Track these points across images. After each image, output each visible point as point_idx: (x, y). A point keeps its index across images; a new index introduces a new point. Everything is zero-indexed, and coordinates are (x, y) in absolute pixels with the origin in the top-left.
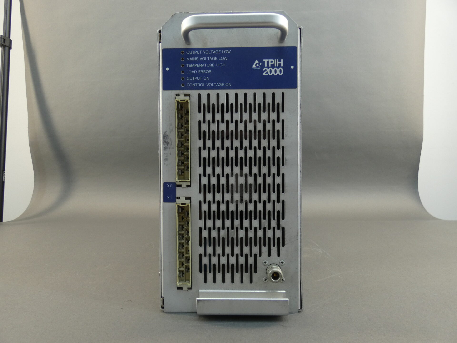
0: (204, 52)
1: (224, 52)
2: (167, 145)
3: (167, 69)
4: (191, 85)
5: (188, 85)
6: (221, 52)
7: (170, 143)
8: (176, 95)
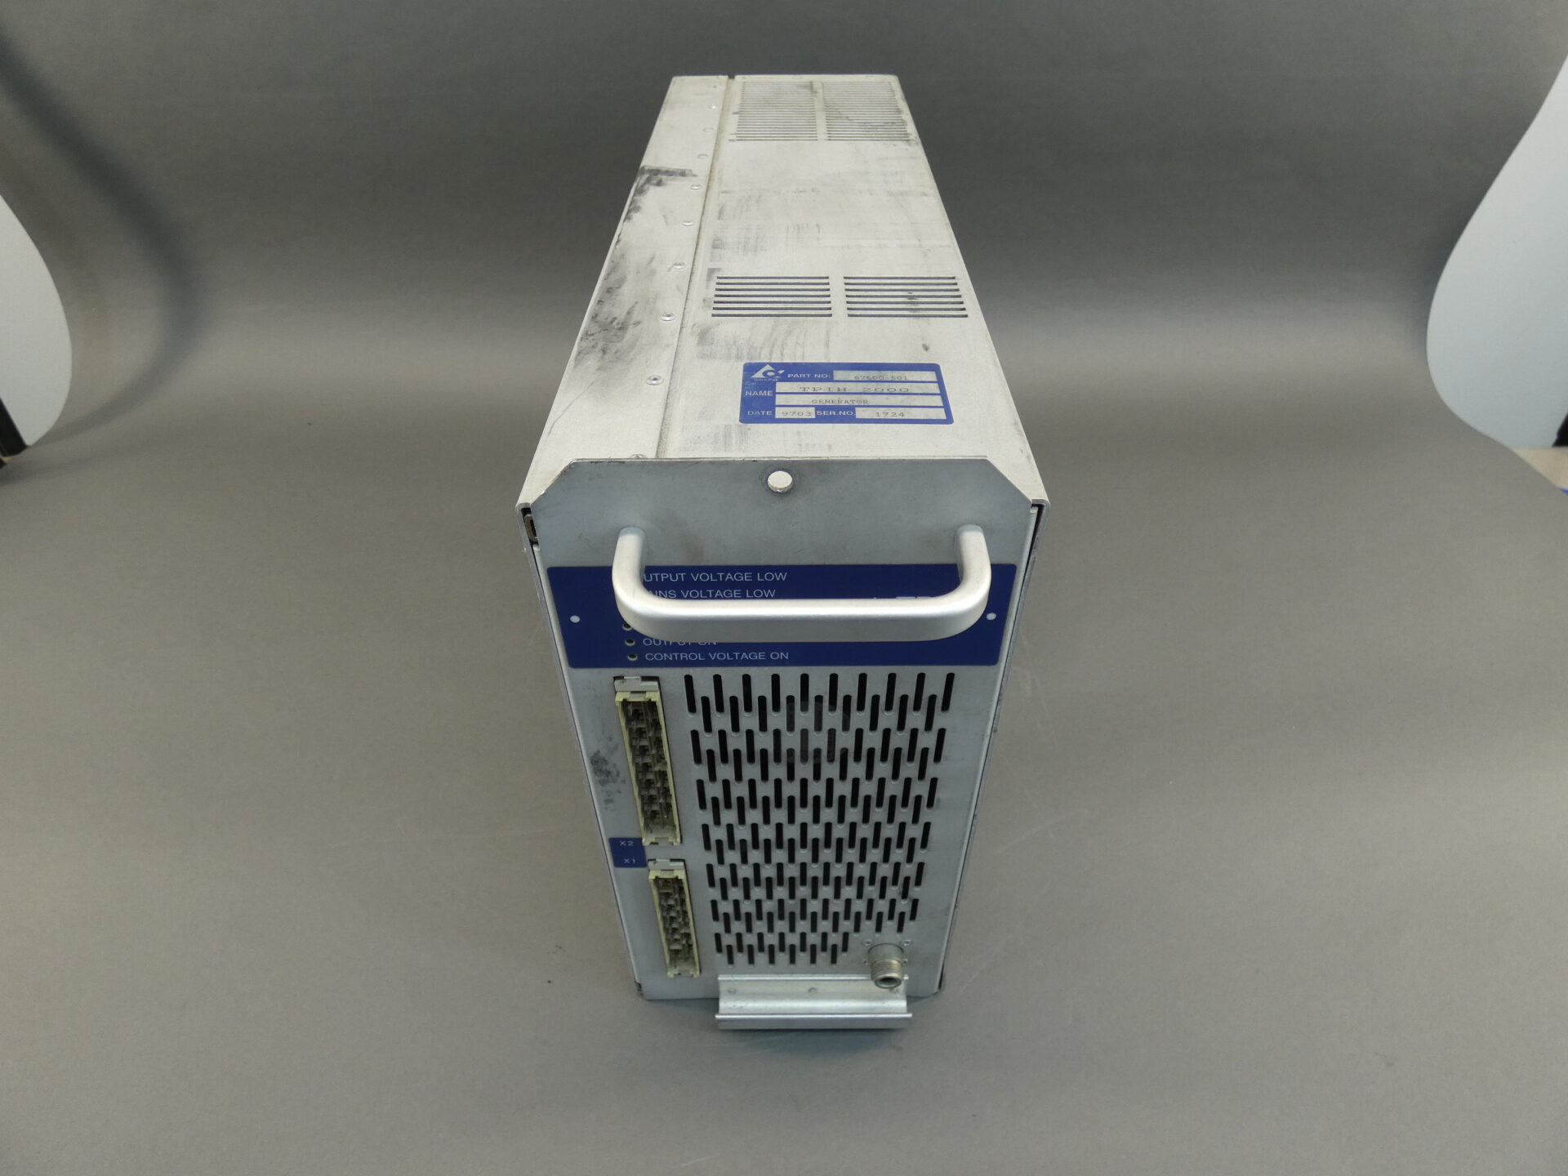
0: (695, 577)
1: (762, 577)
2: (608, 776)
3: (575, 619)
4: (659, 657)
5: (650, 657)
6: (754, 577)
7: (614, 773)
8: (615, 678)
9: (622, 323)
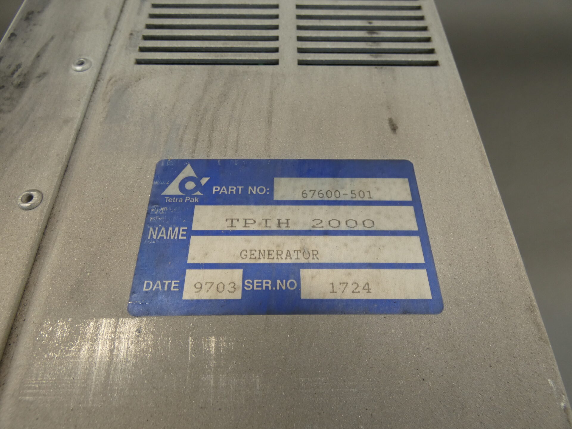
9: (25, 75)
